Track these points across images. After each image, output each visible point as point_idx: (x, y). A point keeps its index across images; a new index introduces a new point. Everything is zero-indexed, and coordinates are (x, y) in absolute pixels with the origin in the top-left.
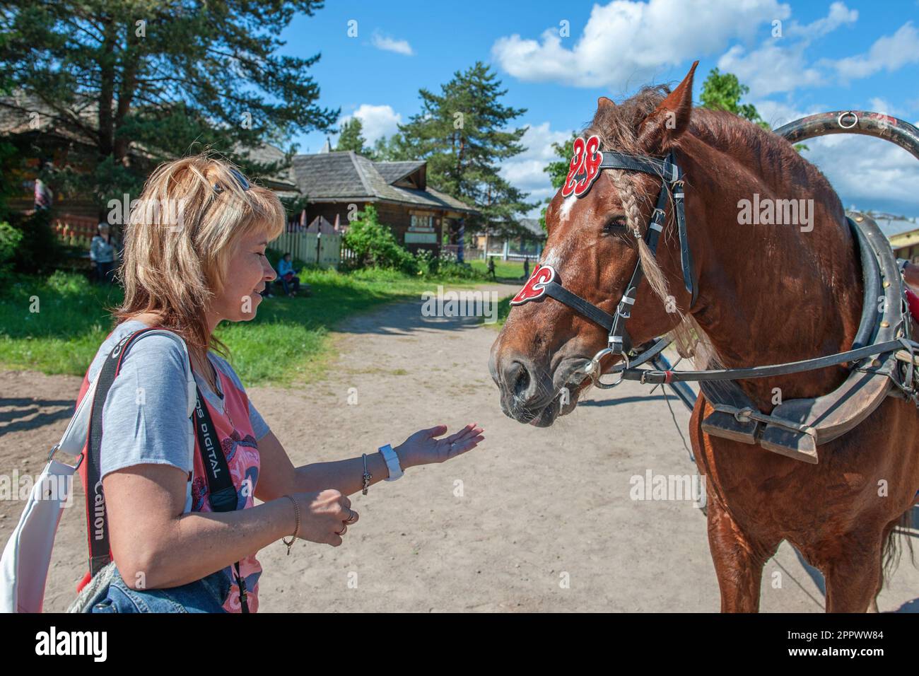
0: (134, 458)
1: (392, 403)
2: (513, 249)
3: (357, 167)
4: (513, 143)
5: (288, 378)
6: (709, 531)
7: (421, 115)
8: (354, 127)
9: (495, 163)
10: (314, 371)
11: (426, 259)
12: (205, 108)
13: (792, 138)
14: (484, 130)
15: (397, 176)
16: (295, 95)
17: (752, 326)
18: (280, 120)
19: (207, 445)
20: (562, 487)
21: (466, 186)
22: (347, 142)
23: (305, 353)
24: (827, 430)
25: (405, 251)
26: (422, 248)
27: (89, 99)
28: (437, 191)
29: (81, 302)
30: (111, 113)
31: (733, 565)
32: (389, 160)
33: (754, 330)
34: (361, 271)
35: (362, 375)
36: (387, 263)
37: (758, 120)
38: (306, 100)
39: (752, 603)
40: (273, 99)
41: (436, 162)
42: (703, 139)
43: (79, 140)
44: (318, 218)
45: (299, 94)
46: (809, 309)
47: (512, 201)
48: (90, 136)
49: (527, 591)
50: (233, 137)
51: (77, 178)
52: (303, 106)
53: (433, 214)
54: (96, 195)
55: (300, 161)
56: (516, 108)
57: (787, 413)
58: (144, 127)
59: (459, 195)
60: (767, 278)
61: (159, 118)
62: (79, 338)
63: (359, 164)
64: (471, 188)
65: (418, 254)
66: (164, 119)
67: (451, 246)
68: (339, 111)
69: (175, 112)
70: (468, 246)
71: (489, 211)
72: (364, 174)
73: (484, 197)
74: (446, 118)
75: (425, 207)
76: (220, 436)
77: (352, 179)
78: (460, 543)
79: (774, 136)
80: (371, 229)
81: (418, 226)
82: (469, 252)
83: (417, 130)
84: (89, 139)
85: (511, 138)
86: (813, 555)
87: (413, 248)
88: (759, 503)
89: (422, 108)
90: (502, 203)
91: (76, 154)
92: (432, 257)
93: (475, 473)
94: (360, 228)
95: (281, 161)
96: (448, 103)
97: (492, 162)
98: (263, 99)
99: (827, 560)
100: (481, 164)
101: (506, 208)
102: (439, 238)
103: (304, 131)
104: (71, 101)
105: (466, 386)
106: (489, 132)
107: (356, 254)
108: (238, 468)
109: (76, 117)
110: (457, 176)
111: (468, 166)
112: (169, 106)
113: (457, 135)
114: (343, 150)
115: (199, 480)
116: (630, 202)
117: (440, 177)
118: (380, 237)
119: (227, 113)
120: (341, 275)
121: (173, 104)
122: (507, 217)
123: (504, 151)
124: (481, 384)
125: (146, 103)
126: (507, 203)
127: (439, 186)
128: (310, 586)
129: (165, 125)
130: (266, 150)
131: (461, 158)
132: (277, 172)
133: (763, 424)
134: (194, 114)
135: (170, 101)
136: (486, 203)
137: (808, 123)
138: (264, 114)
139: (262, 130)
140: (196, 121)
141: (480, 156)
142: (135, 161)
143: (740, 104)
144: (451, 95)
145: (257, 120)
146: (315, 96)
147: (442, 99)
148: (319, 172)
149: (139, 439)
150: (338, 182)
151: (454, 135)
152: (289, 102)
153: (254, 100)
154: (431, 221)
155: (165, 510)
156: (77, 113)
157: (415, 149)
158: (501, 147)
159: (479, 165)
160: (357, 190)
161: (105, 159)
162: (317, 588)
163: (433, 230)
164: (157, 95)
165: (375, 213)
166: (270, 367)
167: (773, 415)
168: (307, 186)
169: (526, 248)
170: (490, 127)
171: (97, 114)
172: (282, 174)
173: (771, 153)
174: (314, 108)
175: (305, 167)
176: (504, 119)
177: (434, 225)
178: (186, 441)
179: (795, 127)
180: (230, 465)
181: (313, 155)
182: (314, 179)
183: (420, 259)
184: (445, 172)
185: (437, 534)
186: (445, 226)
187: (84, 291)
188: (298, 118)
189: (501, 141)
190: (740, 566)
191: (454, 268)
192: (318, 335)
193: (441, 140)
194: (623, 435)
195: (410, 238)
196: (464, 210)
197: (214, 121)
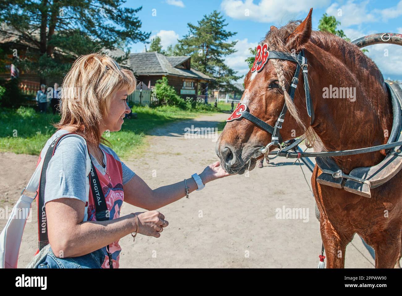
0: (60, 195)
1: (174, 168)
2: (230, 97)
3: (159, 59)
4: (231, 48)
5: (126, 156)
6: (321, 229)
7: (188, 35)
8: (157, 41)
9: (222, 57)
10: (139, 153)
11: (190, 101)
12: (89, 31)
13: (360, 45)
14: (218, 42)
15: (177, 63)
16: (130, 26)
17: (340, 133)
18: (123, 37)
19: (96, 190)
20: (253, 208)
21: (209, 68)
22: (154, 48)
23: (134, 145)
24: (375, 182)
25: (180, 98)
26: (188, 97)
27: (36, 28)
28: (196, 70)
29: (32, 121)
30: (46, 34)
31: (332, 245)
32: (173, 56)
33: (341, 135)
34: (160, 107)
35: (161, 155)
36: (172, 103)
37: (345, 37)
38: (135, 28)
39: (341, 263)
40: (121, 28)
41: (195, 57)
42: (317, 46)
43: (31, 46)
44: (140, 82)
45: (132, 25)
46: (367, 126)
47: (230, 75)
48: (36, 44)
49: (237, 255)
50: (102, 45)
51: (30, 64)
52: (134, 31)
53: (194, 81)
54: (39, 72)
55: (132, 56)
56: (232, 32)
57: (357, 174)
58: (61, 40)
59: (206, 72)
60: (348, 111)
61: (68, 36)
62: (31, 137)
63: (160, 57)
64: (211, 69)
65: (186, 99)
66: (70, 37)
67: (202, 96)
68: (151, 33)
69: (75, 33)
70: (210, 96)
71: (219, 80)
72: (162, 62)
73: (218, 73)
74: (200, 37)
75: (190, 78)
76: (102, 185)
77: (156, 64)
78: (206, 233)
79: (351, 45)
80: (165, 88)
81: (187, 86)
82: (210, 99)
83: (186, 42)
84: (35, 46)
85: (230, 46)
86: (369, 240)
87: (184, 96)
88: (344, 216)
89: (189, 32)
90: (225, 76)
91: (30, 53)
92: (193, 100)
93: (213, 201)
94: (160, 87)
95: (124, 56)
96: (201, 29)
97: (221, 57)
98: (115, 27)
99: (375, 243)
100: (216, 57)
101: (227, 78)
102: (196, 92)
103: (134, 42)
104: (27, 28)
105: (209, 161)
106: (220, 43)
107: (158, 99)
108: (110, 201)
109: (30, 36)
110: (205, 64)
111: (210, 58)
112: (72, 31)
113: (205, 44)
114: (152, 51)
115: (91, 206)
116: (280, 74)
117: (197, 64)
118: (169, 91)
119: (99, 34)
120: (151, 109)
121: (74, 30)
122: (228, 82)
123: (227, 52)
124: (216, 160)
125: (62, 29)
126: (228, 76)
127: (197, 68)
128: (136, 252)
129: (71, 39)
130: (117, 51)
131: (207, 55)
132: (122, 61)
133: (345, 179)
134: (84, 34)
135: (73, 28)
136: (218, 76)
137: (367, 39)
138: (116, 34)
139: (115, 42)
140: (85, 37)
141: (216, 54)
142: (57, 56)
143: (336, 30)
144: (202, 26)
145: (113, 37)
146: (139, 26)
147: (198, 28)
148: (141, 61)
149: (62, 186)
150: (150, 66)
151: (203, 44)
152: (128, 29)
153: (111, 28)
154: (192, 84)
155: (74, 220)
156: (30, 34)
157: (185, 51)
158: (225, 50)
159: (215, 58)
160: (158, 70)
161: (43, 55)
162: (140, 253)
163: (193, 88)
164: (67, 26)
165: (167, 80)
166: (119, 151)
167: (350, 175)
168: (135, 68)
169: (236, 97)
170: (220, 41)
171: (39, 34)
172: (124, 62)
173: (350, 52)
174: (139, 32)
175: (135, 59)
176: (226, 37)
177: (194, 86)
178: (85, 188)
179: (361, 40)
180: (106, 199)
181: (138, 54)
182: (139, 65)
183: (188, 102)
184: (199, 61)
185: (195, 229)
186: (199, 87)
187: (33, 116)
188: (132, 36)
189: (225, 47)
190: (335, 245)
191: (203, 106)
192: (140, 137)
193: (197, 47)
194: (282, 184)
195: (183, 92)
196: (208, 79)
197: (93, 38)
